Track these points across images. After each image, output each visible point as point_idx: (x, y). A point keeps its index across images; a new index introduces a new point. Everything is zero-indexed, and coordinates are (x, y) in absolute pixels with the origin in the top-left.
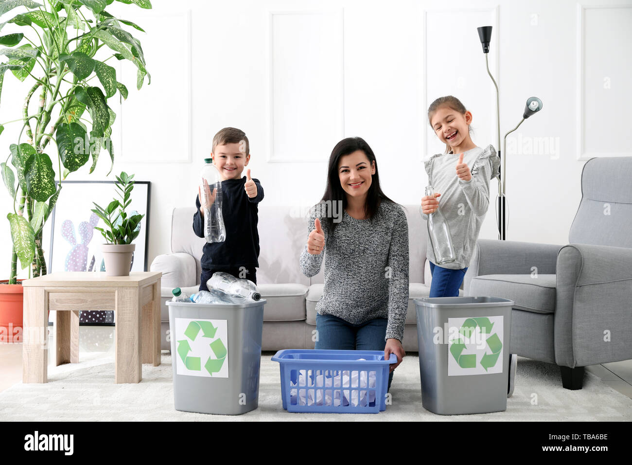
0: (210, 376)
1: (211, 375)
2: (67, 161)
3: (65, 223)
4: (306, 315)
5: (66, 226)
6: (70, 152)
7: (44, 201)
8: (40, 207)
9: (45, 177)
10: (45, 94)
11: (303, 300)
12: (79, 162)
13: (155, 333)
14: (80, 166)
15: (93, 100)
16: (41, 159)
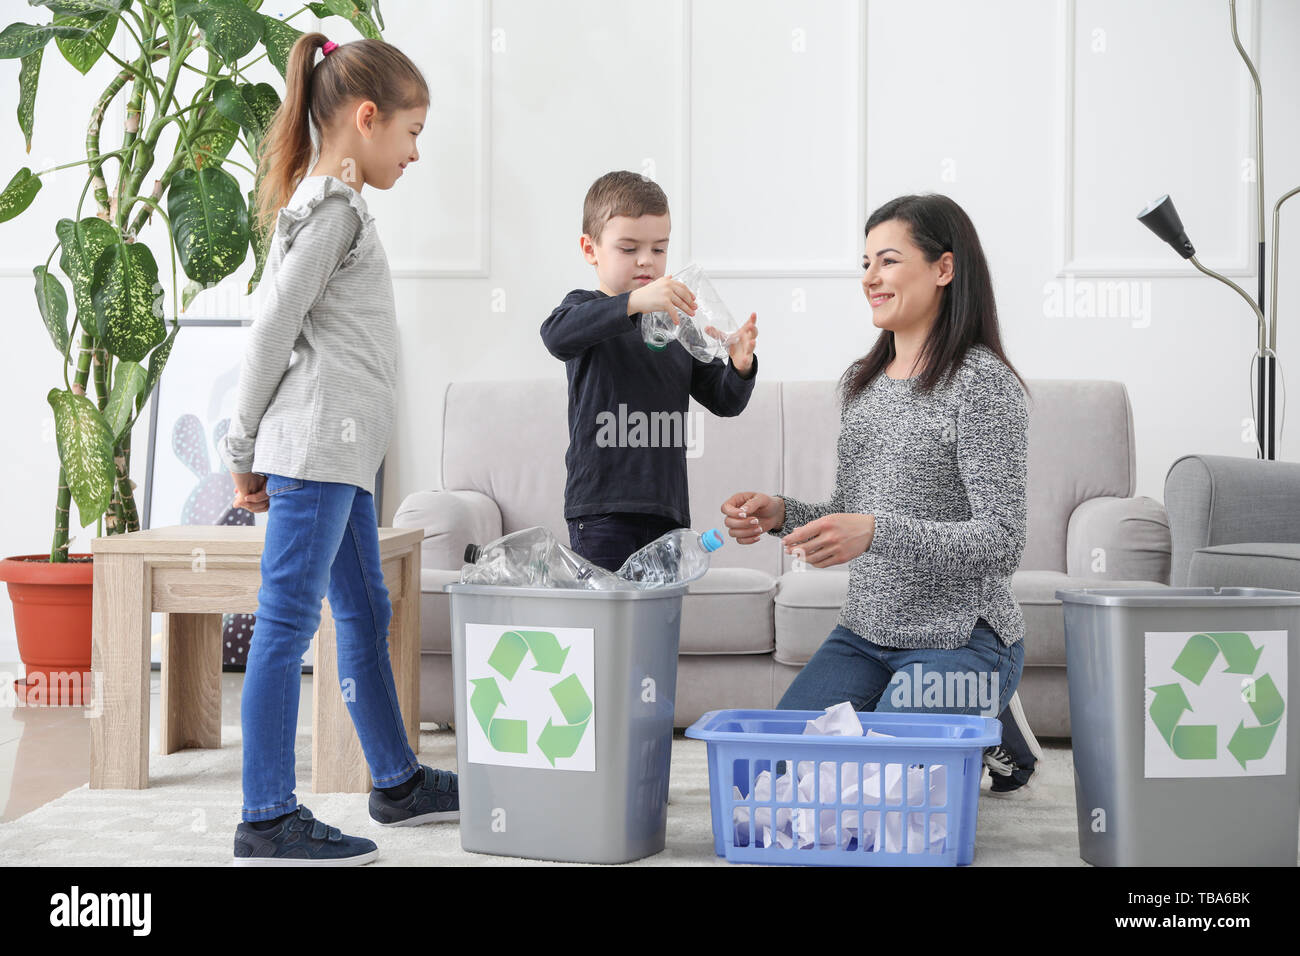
0: (549, 766)
1: (554, 765)
2: (195, 261)
3: (184, 420)
4: (774, 641)
5: (185, 429)
6: (201, 240)
7: (138, 359)
8: (127, 376)
9: (141, 300)
10: (140, 101)
11: (766, 604)
12: (222, 265)
13: (405, 677)
14: (224, 275)
15: (256, 115)
16: (131, 256)
